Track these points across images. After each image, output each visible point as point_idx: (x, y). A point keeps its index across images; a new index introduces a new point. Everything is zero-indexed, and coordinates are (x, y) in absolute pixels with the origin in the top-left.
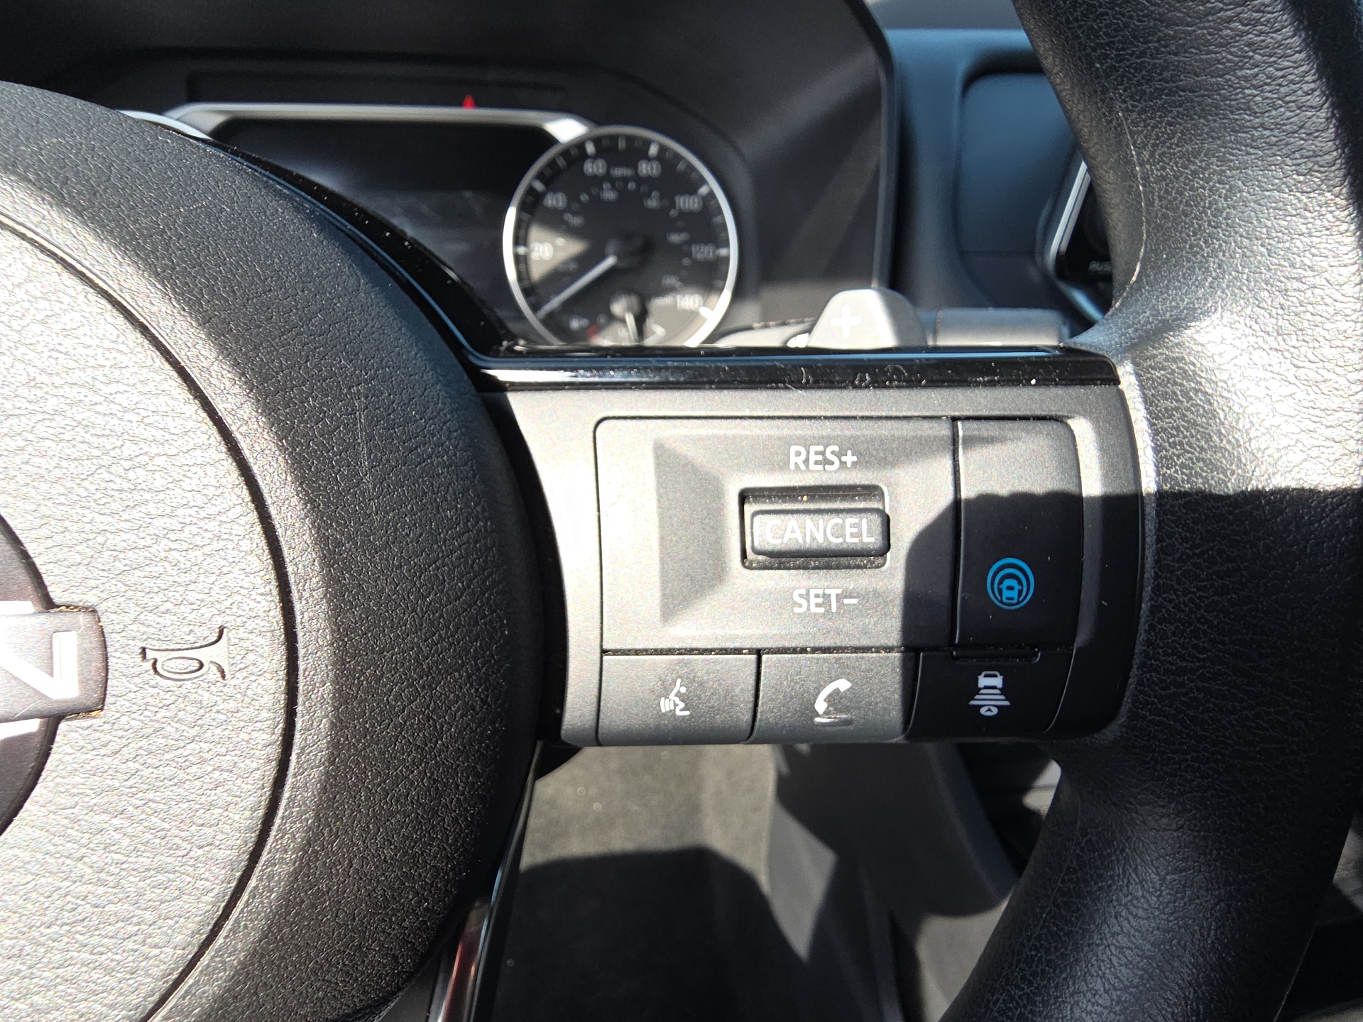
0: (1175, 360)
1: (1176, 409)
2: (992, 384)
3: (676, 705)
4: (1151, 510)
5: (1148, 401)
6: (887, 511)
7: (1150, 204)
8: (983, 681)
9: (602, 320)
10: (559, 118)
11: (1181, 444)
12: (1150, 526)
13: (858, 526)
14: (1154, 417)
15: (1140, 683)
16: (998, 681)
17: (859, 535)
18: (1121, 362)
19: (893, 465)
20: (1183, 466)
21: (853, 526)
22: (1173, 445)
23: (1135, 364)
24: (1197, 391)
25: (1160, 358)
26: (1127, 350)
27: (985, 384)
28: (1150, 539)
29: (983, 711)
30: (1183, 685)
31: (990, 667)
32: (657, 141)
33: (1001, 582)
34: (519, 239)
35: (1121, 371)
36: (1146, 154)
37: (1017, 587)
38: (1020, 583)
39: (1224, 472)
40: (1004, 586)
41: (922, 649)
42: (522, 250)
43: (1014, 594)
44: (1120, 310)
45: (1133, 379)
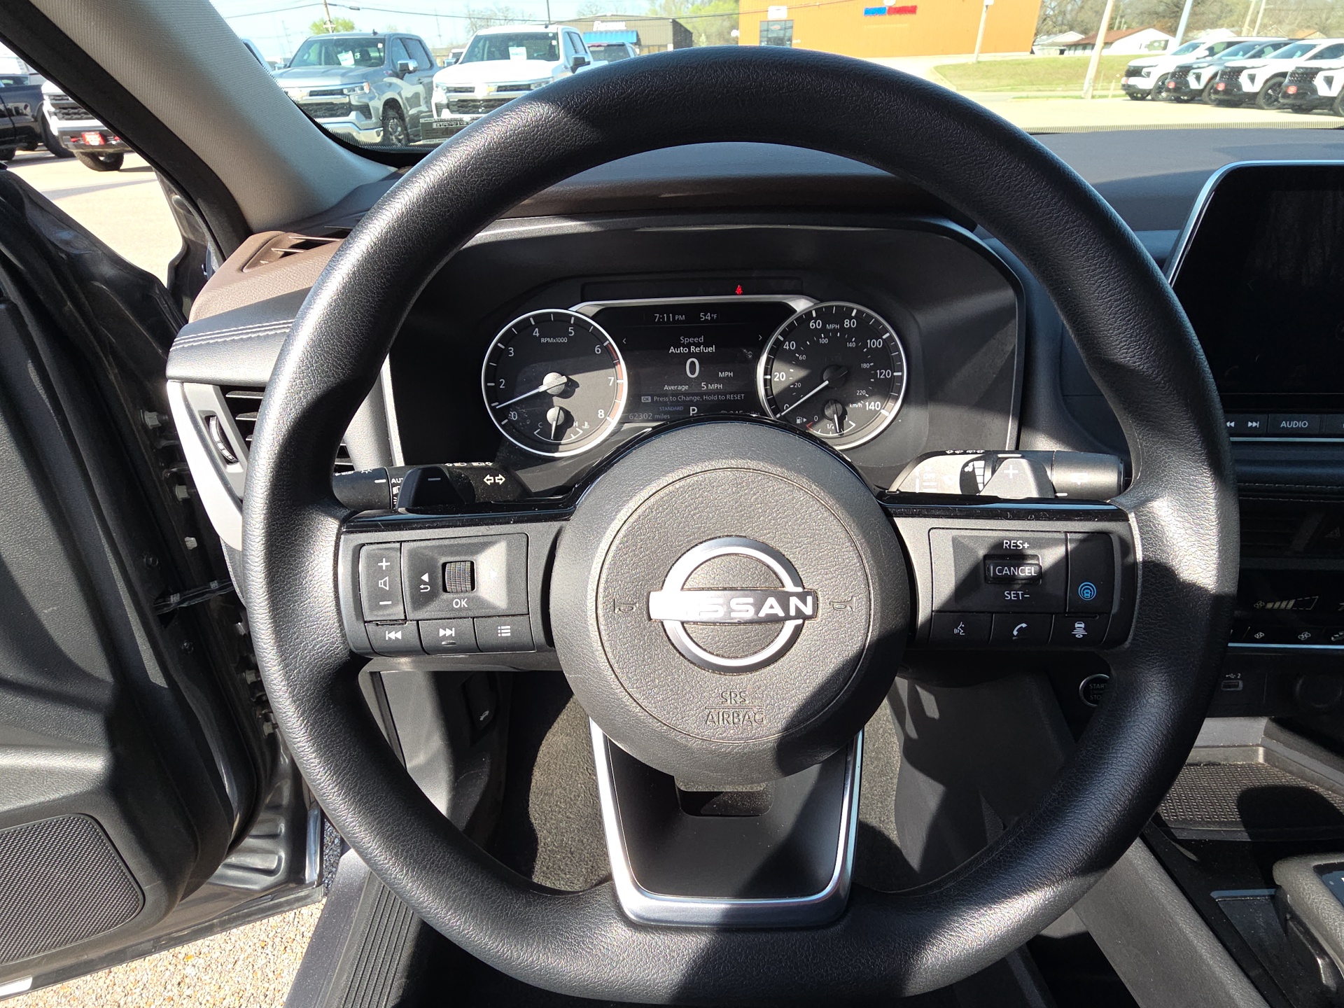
0: (1150, 513)
1: (1150, 531)
2: (1081, 520)
3: (960, 631)
4: (1140, 567)
5: (1140, 528)
6: (1041, 564)
7: (1143, 453)
8: (1077, 625)
9: (816, 418)
10: (798, 299)
11: (1152, 543)
12: (1140, 573)
13: (1031, 570)
14: (1142, 533)
15: (1136, 627)
16: (1083, 625)
17: (1031, 573)
18: (1130, 512)
19: (1044, 548)
20: (1152, 551)
21: (1028, 570)
22: (1149, 544)
23: (1136, 514)
24: (1159, 524)
25: (1145, 512)
26: (1133, 508)
27: (1078, 520)
28: (1140, 577)
29: (1077, 636)
30: (1152, 628)
31: (1080, 620)
32: (856, 308)
33: (1084, 590)
34: (768, 371)
35: (1130, 516)
36: (1140, 437)
37: (1089, 591)
38: (1091, 591)
39: (1168, 554)
40: (1086, 591)
41: (1054, 614)
42: (768, 377)
43: (1089, 595)
44: (1132, 489)
45: (1134, 519)
